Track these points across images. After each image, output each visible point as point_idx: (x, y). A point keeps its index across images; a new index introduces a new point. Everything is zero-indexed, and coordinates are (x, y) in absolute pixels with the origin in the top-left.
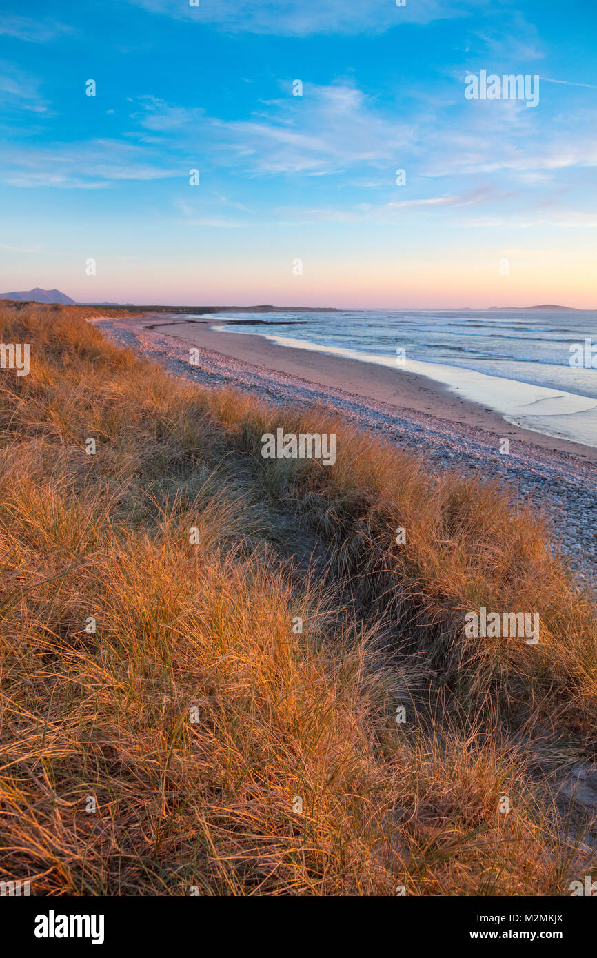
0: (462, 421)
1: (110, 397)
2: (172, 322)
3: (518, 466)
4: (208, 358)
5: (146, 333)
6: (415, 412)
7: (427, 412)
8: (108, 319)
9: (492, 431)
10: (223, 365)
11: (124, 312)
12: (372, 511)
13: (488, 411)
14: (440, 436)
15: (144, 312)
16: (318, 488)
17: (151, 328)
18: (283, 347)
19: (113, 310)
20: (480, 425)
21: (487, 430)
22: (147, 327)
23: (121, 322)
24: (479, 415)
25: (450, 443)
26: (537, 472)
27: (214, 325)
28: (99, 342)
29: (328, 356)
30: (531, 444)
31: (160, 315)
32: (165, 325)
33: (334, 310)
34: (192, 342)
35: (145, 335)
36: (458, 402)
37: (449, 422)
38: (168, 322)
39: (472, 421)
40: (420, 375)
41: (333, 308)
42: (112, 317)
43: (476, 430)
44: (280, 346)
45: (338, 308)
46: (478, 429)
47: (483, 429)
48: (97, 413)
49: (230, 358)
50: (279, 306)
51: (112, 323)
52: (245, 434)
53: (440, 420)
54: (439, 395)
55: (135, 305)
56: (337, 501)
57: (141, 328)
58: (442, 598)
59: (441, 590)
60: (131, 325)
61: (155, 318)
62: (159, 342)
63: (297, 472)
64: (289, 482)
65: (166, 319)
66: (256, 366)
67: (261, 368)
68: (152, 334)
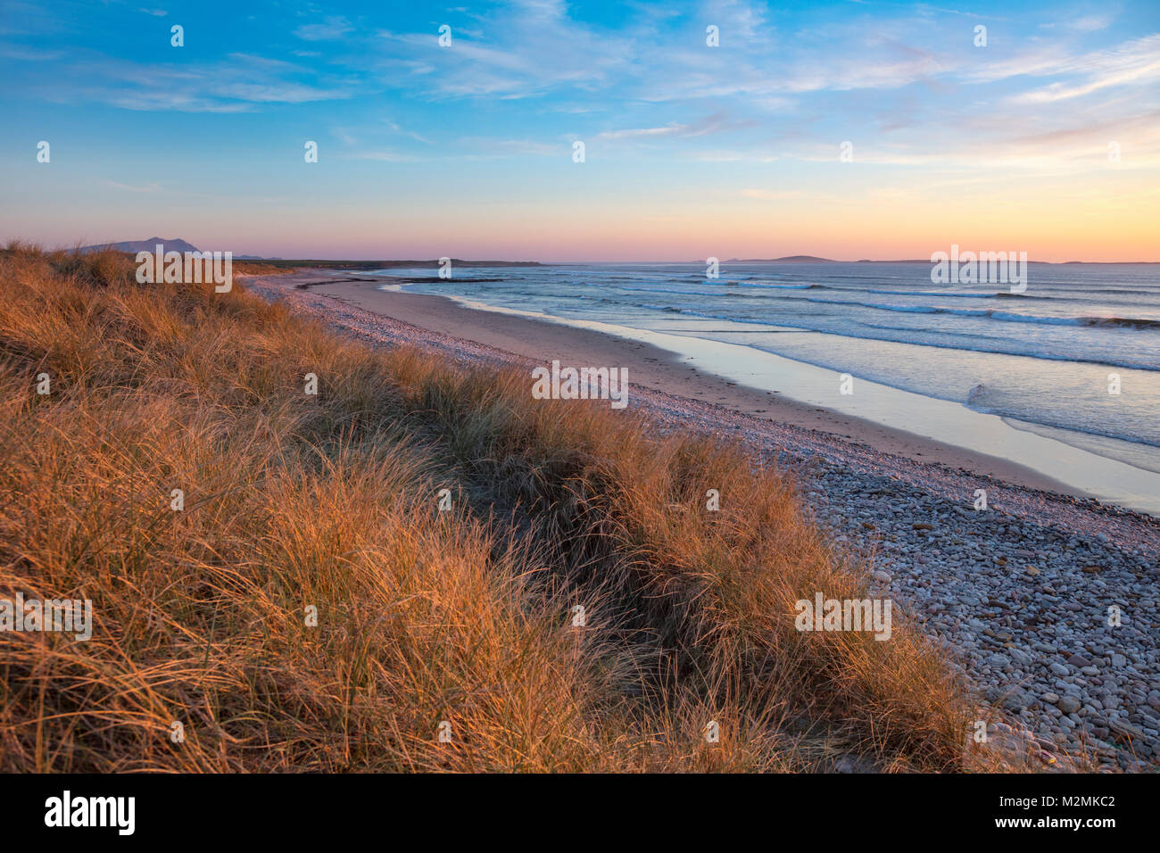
0: (699, 398)
1: (258, 355)
2: (330, 280)
3: (769, 446)
4: (377, 323)
5: (297, 293)
6: (639, 387)
7: (655, 387)
8: (248, 276)
9: (736, 409)
10: (396, 332)
11: (269, 267)
12: (587, 470)
13: (731, 384)
14: (672, 413)
15: (295, 268)
16: (520, 450)
17: (304, 287)
18: (474, 310)
19: (255, 265)
20: (722, 401)
21: (729, 408)
22: (299, 287)
23: (266, 280)
24: (719, 390)
25: (684, 421)
26: (792, 453)
27: (384, 284)
28: (240, 295)
29: (530, 321)
30: (785, 424)
31: (315, 271)
32: (321, 283)
33: (537, 264)
34: (357, 305)
35: (296, 296)
36: (692, 375)
37: (682, 399)
38: (326, 280)
39: (712, 398)
40: (645, 343)
41: (535, 261)
42: (252, 273)
43: (716, 408)
44: (469, 309)
45: (540, 262)
46: (719, 406)
47: (725, 406)
48: (243, 369)
49: (405, 324)
50: (466, 260)
51: (254, 281)
52: (429, 395)
53: (672, 397)
54: (669, 367)
55: (284, 259)
56: (544, 462)
57: (291, 287)
58: (674, 570)
59: (672, 560)
60: (278, 284)
61: (310, 275)
62: (315, 305)
63: (495, 433)
64: (485, 445)
65: (323, 277)
66: (439, 334)
67: (445, 336)
68: (304, 294)
